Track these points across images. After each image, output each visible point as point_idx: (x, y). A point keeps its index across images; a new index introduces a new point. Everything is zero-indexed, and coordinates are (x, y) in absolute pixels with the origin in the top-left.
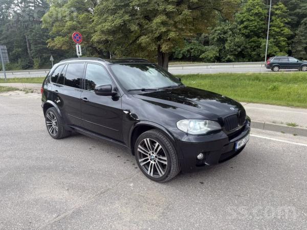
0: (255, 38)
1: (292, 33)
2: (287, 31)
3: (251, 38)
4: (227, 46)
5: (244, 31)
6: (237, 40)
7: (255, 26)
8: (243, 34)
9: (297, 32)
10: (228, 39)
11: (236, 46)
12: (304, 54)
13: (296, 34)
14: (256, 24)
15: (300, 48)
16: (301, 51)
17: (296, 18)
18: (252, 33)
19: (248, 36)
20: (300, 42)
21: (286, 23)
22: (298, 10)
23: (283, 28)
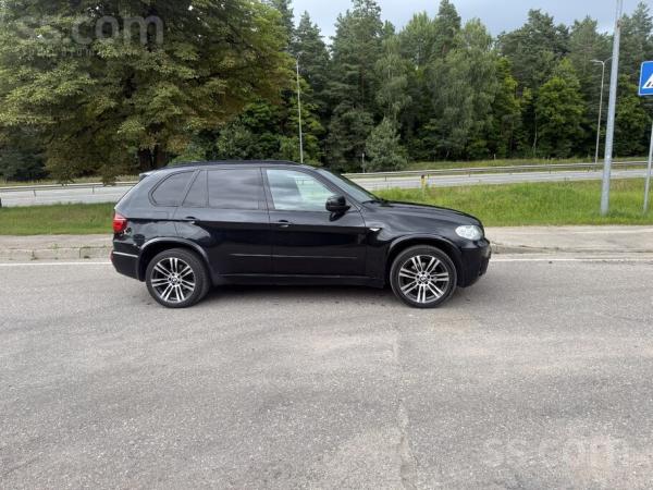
0: (268, 134)
1: (323, 128)
2: (316, 124)
3: (262, 133)
4: (220, 145)
5: (249, 120)
6: (238, 135)
7: (267, 112)
8: (246, 124)
9: (330, 127)
10: (221, 132)
11: (238, 146)
12: (344, 164)
13: (328, 131)
14: (267, 108)
15: (337, 154)
16: (340, 158)
17: (325, 105)
18: (262, 125)
19: (255, 130)
20: (335, 144)
21: (311, 111)
22: (326, 91)
23: (310, 119)
